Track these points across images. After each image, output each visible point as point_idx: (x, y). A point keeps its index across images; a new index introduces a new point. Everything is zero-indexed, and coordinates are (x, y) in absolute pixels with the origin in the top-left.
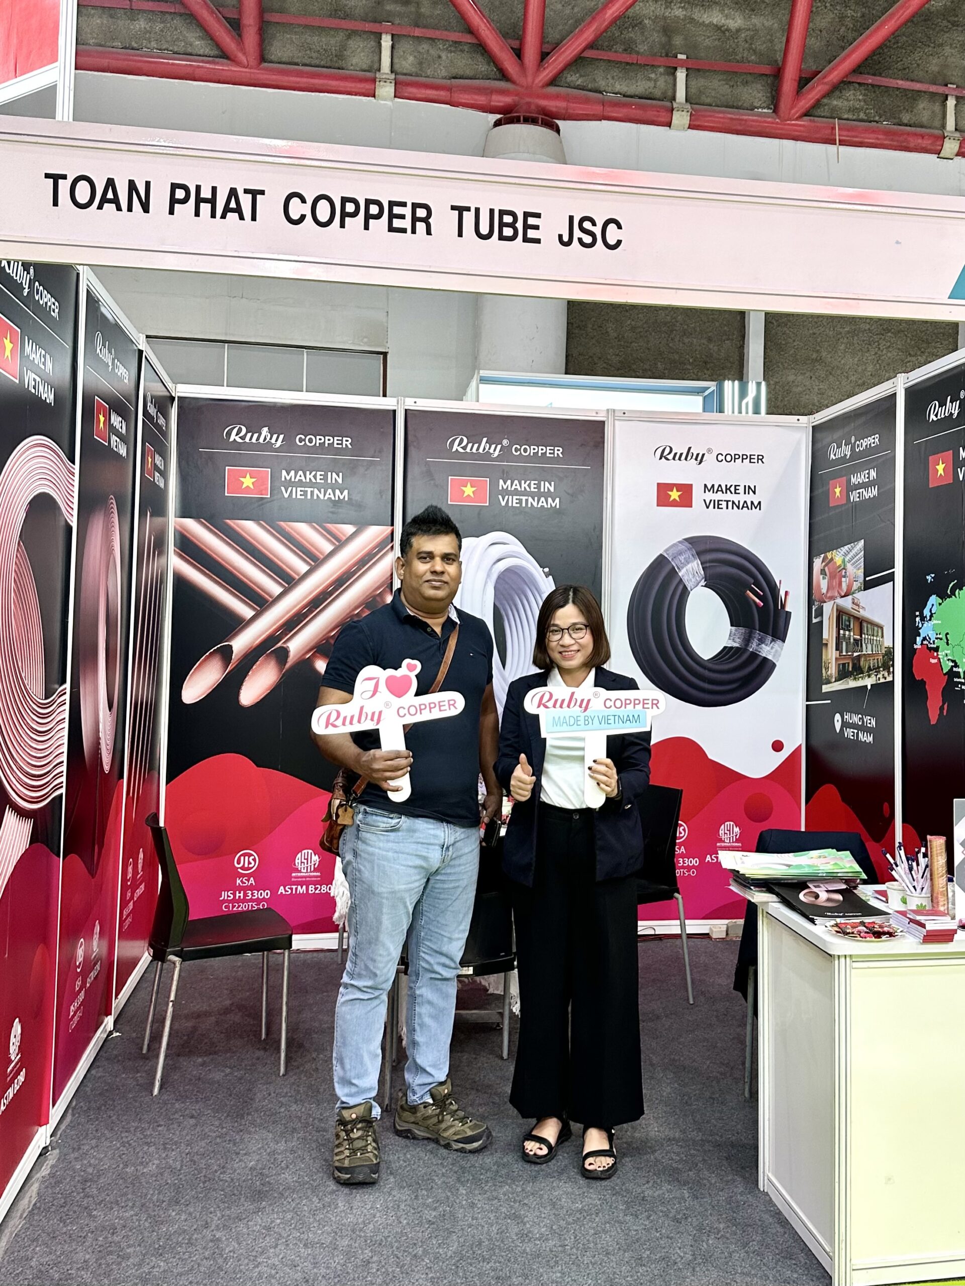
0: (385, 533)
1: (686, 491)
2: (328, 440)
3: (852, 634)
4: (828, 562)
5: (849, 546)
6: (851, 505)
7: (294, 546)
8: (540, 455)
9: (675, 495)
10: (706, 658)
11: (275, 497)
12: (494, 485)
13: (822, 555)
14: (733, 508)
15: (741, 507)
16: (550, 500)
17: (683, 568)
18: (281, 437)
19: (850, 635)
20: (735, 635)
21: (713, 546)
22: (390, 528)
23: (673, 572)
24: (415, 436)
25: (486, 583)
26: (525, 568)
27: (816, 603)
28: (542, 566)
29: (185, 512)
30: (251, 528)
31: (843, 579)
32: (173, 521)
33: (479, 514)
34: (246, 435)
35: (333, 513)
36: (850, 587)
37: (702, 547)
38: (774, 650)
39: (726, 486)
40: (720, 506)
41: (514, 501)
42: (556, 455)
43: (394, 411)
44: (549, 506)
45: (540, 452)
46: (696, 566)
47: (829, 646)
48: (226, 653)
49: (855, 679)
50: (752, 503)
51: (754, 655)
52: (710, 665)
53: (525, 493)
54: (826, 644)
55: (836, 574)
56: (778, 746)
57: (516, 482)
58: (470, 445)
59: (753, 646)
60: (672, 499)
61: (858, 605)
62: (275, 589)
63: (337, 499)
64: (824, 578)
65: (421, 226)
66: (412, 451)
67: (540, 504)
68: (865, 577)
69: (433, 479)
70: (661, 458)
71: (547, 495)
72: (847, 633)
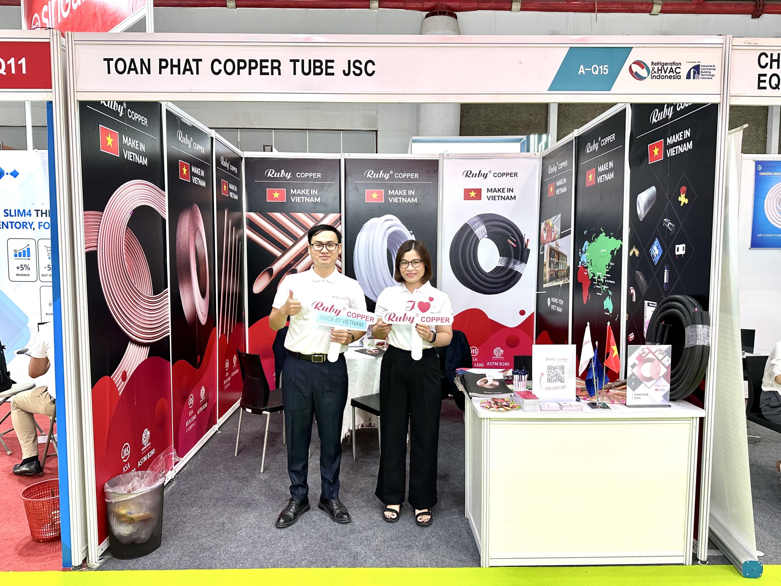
0: (337, 217)
1: (478, 192)
2: (310, 175)
3: (555, 260)
4: (547, 224)
5: (555, 216)
6: (556, 196)
7: (297, 223)
8: (408, 177)
9: (473, 194)
10: (487, 272)
11: (288, 202)
12: (386, 193)
13: (545, 221)
14: (501, 200)
15: (505, 199)
16: (412, 199)
17: (476, 229)
18: (290, 174)
19: (554, 260)
20: (502, 260)
21: (491, 218)
22: (339, 215)
23: (472, 231)
24: (350, 171)
25: (383, 238)
26: (401, 231)
27: (542, 245)
28: (409, 230)
29: (250, 210)
30: (279, 216)
31: (553, 233)
32: (245, 213)
33: (380, 207)
34: (274, 174)
35: (313, 208)
36: (555, 236)
37: (486, 219)
38: (521, 268)
39: (498, 189)
40: (495, 199)
41: (396, 200)
42: (415, 177)
43: (340, 160)
44: (412, 202)
45: (408, 176)
46: (483, 228)
47: (546, 265)
48: (271, 271)
49: (556, 281)
50: (511, 197)
51: (511, 270)
52: (490, 275)
53: (401, 196)
54: (545, 265)
55: (550, 230)
56: (522, 313)
57: (397, 191)
58: (375, 174)
59: (511, 266)
60: (471, 196)
61: (558, 246)
62: (290, 243)
63: (315, 202)
64: (545, 233)
65: (276, 71)
66: (349, 179)
67: (408, 201)
68: (561, 232)
69: (358, 191)
70: (466, 177)
71: (411, 196)
72: (553, 259)
